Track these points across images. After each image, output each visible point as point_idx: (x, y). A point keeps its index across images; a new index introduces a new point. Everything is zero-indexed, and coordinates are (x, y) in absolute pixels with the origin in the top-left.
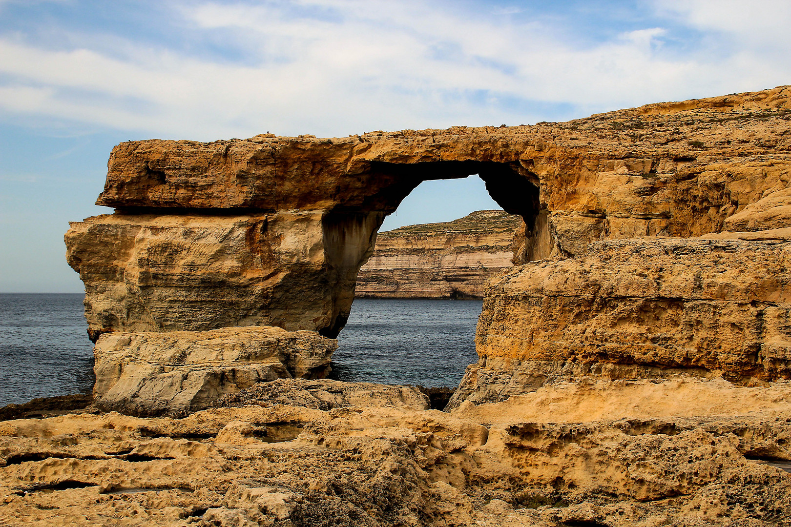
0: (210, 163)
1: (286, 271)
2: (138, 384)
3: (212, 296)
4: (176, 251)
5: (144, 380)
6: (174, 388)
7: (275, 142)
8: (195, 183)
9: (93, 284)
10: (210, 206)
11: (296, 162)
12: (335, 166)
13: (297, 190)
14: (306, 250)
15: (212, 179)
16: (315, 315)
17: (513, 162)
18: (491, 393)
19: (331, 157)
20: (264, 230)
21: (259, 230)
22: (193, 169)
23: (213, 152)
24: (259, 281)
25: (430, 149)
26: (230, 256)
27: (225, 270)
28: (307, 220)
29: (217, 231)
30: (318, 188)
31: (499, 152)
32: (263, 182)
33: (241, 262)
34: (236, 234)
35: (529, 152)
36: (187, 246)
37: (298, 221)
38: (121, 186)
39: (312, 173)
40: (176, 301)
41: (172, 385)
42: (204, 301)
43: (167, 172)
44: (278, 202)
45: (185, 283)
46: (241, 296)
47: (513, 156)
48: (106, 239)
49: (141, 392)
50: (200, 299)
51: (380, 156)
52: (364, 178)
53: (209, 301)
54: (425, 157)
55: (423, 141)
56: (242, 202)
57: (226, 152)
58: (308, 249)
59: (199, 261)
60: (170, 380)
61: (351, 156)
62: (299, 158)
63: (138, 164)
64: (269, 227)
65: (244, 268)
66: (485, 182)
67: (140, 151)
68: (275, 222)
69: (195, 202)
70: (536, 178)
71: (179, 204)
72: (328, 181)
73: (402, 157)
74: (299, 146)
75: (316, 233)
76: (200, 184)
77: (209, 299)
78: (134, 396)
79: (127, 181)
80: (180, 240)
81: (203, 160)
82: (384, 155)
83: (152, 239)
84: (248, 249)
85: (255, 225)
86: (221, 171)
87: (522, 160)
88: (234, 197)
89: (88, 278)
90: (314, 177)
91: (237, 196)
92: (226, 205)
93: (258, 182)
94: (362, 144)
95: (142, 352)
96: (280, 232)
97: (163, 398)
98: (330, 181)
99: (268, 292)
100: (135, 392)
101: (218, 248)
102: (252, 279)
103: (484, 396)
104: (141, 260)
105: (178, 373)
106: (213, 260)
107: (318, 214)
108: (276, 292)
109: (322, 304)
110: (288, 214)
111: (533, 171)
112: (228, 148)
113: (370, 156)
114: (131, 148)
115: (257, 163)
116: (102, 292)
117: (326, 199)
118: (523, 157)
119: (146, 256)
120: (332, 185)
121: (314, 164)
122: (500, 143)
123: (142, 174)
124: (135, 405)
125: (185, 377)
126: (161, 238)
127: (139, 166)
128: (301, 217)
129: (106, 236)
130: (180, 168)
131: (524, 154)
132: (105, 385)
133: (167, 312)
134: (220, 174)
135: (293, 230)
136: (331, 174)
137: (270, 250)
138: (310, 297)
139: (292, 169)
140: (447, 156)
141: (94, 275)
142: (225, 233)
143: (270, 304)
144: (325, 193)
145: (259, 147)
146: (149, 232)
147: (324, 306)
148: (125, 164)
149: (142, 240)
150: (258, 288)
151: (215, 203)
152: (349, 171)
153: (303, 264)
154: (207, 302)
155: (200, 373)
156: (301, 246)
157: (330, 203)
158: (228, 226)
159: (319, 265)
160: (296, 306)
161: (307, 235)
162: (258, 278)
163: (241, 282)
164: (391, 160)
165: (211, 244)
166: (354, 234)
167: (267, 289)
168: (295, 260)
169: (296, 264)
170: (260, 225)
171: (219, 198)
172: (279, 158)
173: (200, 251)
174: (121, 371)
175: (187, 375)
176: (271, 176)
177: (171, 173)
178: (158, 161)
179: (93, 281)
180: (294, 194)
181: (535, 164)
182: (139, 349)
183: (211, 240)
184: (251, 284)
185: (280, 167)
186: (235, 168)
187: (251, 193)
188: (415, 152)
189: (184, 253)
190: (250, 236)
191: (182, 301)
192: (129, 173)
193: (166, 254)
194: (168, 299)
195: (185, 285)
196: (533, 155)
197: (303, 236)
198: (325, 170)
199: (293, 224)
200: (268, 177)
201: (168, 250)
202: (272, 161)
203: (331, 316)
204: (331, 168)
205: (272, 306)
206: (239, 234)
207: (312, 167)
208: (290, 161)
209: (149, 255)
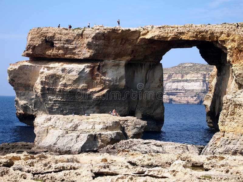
0: (74, 38)
1: (108, 88)
2: (56, 138)
4: (58, 78)
5: (59, 137)
6: (73, 141)
7: (105, 29)
8: (67, 47)
9: (20, 92)
10: (74, 58)
11: (114, 39)
12: (132, 41)
13: (114, 51)
14: (117, 79)
15: (75, 45)
16: (120, 109)
17: (215, 41)
18: (227, 149)
19: (130, 36)
20: (98, 69)
21: (96, 69)
22: (67, 41)
23: (76, 33)
25: (177, 34)
26: (82, 81)
27: (80, 87)
28: (118, 65)
29: (77, 69)
30: (123, 51)
31: (208, 36)
32: (99, 48)
33: (87, 84)
34: (86, 71)
35: (223, 37)
36: (63, 76)
37: (114, 66)
38: (34, 48)
39: (121, 44)
40: (57, 101)
41: (72, 140)
43: (55, 42)
44: (104, 57)
45: (62, 93)
47: (215, 38)
48: (26, 72)
49: (58, 142)
50: (68, 100)
51: (152, 37)
52: (144, 47)
53: (72, 101)
54: (174, 37)
55: (173, 30)
56: (89, 56)
57: (82, 33)
58: (118, 78)
59: (68, 83)
60: (71, 137)
61: (139, 36)
62: (115, 37)
63: (42, 38)
64: (101, 68)
65: (89, 87)
66: (199, 50)
67: (43, 32)
68: (103, 66)
69: (68, 56)
70: (226, 49)
71: (60, 57)
72: (128, 47)
73: (163, 37)
74: (115, 31)
75: (122, 71)
76: (69, 47)
77: (72, 100)
78: (54, 144)
79: (37, 45)
80: (60, 73)
81: (71, 37)
82: (155, 36)
83: (47, 72)
84: (91, 78)
85: (94, 67)
86: (80, 42)
87: (220, 40)
88: (85, 54)
89: (17, 89)
90: (122, 45)
91: (87, 53)
92: (82, 57)
93: (96, 47)
94: (145, 31)
95: (57, 124)
96: (105, 70)
97: (68, 145)
98: (129, 47)
100: (55, 142)
101: (77, 77)
103: (224, 150)
104: (42, 82)
105: (75, 134)
106: (74, 83)
107: (123, 63)
109: (124, 104)
110: (110, 62)
111: (224, 45)
112: (83, 32)
113: (148, 36)
114: (39, 30)
115: (96, 38)
116: (23, 96)
117: (127, 56)
118: (220, 39)
119: (44, 80)
120: (130, 50)
121: (122, 40)
122: (209, 32)
123: (43, 43)
124: (56, 148)
125: (78, 137)
126: (51, 72)
127: (42, 39)
128: (115, 64)
129: (26, 70)
130: (61, 40)
131: (221, 37)
132: (40, 138)
133: (53, 106)
134: (79, 43)
135: (111, 69)
136: (130, 44)
139: (112, 42)
140: (184, 37)
141: (20, 88)
142: (80, 70)
143: (100, 103)
144: (126, 53)
145: (97, 31)
146: (46, 69)
148: (36, 38)
149: (42, 73)
151: (76, 57)
152: (138, 43)
153: (116, 85)
154: (71, 102)
155: (85, 134)
156: (115, 78)
157: (128, 58)
158: (81, 67)
160: (111, 104)
161: (118, 72)
163: (87, 93)
164: (157, 39)
165: (74, 75)
166: (139, 72)
167: (99, 96)
168: (112, 84)
169: (113, 85)
170: (97, 67)
171: (78, 54)
172: (106, 36)
173: (69, 78)
174: (47, 132)
175: (79, 135)
177: (56, 42)
178: (51, 37)
179: (19, 90)
180: (113, 53)
181: (226, 42)
182: (56, 122)
183: (74, 73)
185: (106, 40)
186: (86, 41)
187: (93, 52)
188: (169, 35)
189: (61, 79)
190: (92, 72)
191: (60, 101)
192: (37, 42)
193: (53, 79)
194: (53, 100)
196: (225, 38)
197: (116, 73)
198: (127, 42)
199: (112, 67)
200: (101, 45)
201: (54, 77)
202: (103, 38)
203: (127, 110)
204: (130, 41)
205: (101, 104)
206: (87, 71)
207: (121, 41)
208: (111, 38)
209: (46, 79)
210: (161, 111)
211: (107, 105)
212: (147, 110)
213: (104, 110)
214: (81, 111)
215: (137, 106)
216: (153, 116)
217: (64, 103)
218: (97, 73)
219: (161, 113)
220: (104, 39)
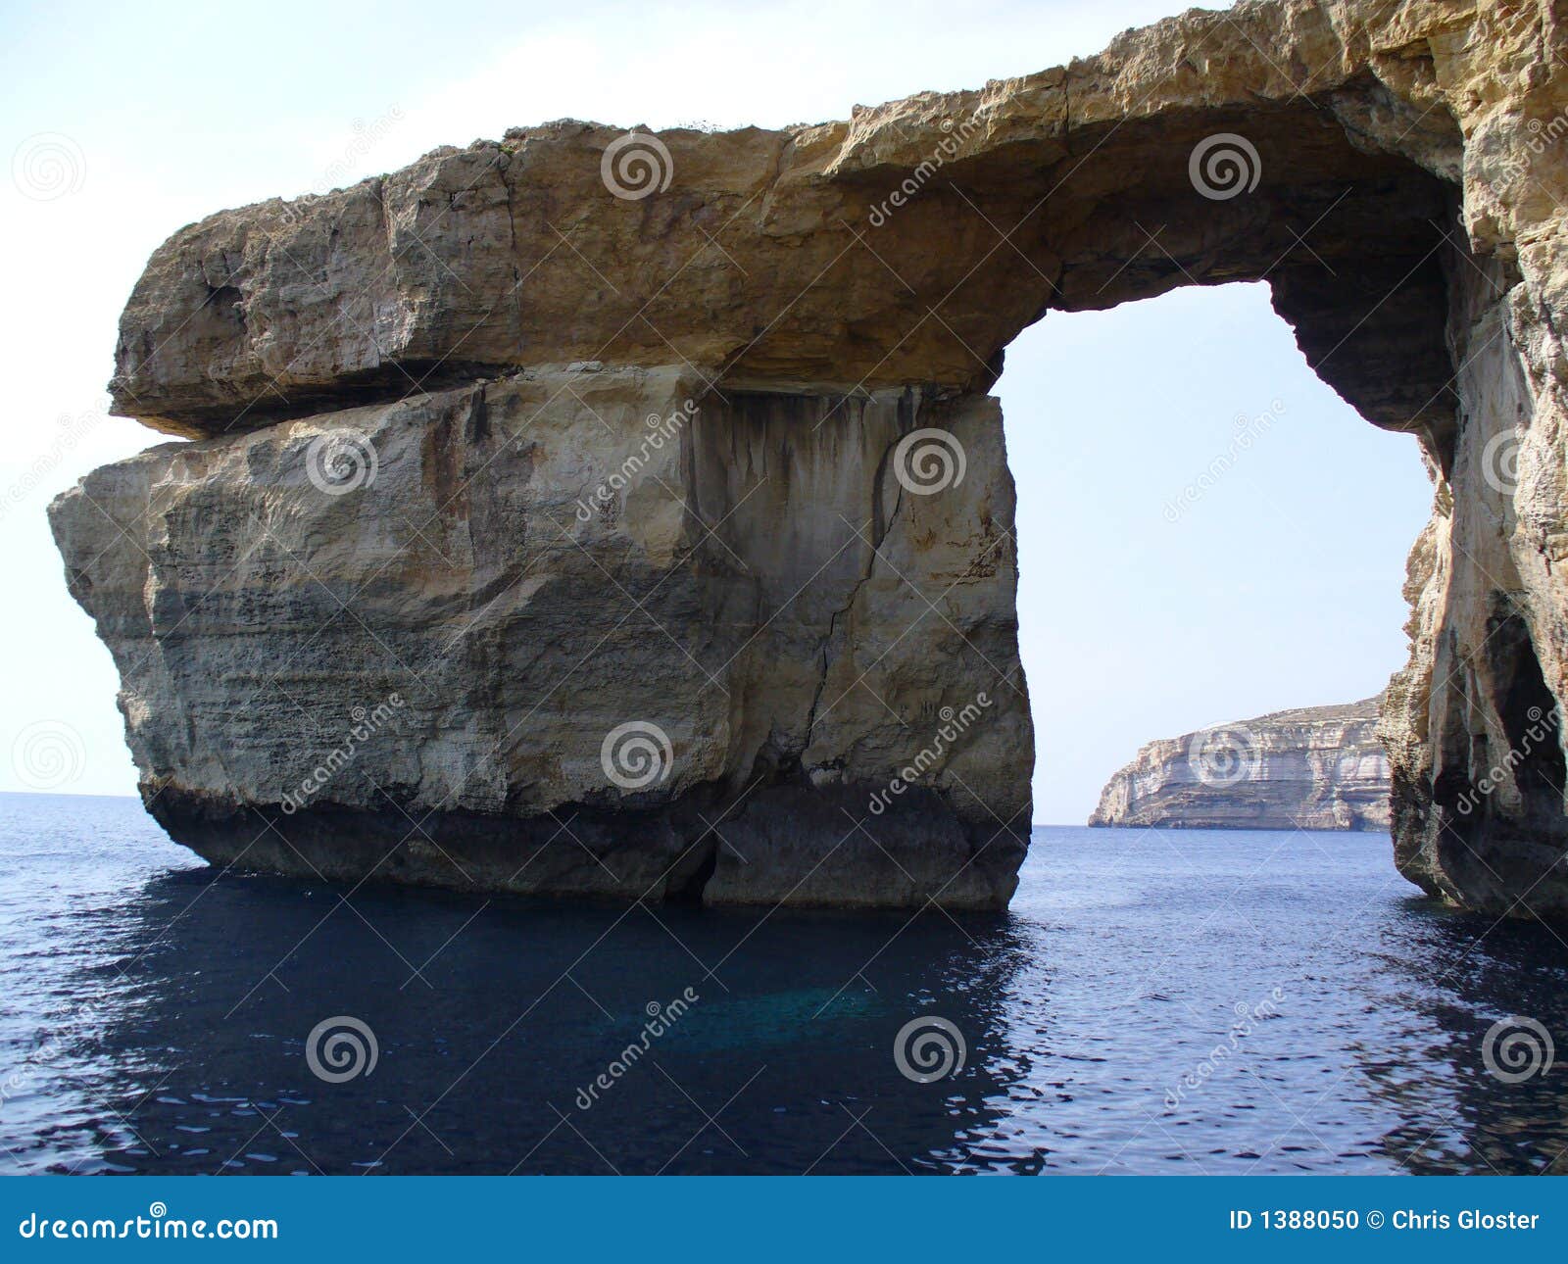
0: (335, 232)
1: (546, 571)
3: (330, 660)
4: (234, 518)
7: (514, 137)
8: (292, 301)
10: (335, 369)
11: (584, 199)
12: (719, 206)
13: (593, 296)
14: (616, 500)
15: (338, 280)
19: (707, 174)
20: (480, 429)
21: (463, 431)
22: (293, 256)
24: (461, 609)
26: (374, 526)
27: (353, 572)
28: (627, 397)
31: (1286, 52)
32: (470, 267)
33: (408, 543)
34: (393, 449)
36: (258, 498)
37: (592, 398)
39: (642, 236)
40: (244, 682)
42: (312, 680)
44: (527, 341)
45: (258, 620)
46: (411, 660)
47: (1345, 53)
48: (125, 510)
50: (299, 673)
53: (325, 680)
56: (407, 341)
57: (381, 191)
58: (626, 494)
61: (777, 169)
64: (496, 420)
65: (415, 567)
68: (514, 402)
69: (300, 365)
71: (271, 379)
72: (698, 260)
73: (931, 136)
76: (306, 301)
77: (325, 673)
79: (156, 325)
80: (243, 480)
81: (319, 227)
82: (875, 140)
83: (187, 488)
84: (430, 502)
85: (449, 417)
86: (364, 252)
88: (391, 327)
90: (650, 248)
92: (373, 357)
93: (454, 264)
94: (816, 131)
96: (531, 437)
98: (705, 261)
99: (487, 645)
102: (436, 602)
104: (156, 554)
106: (318, 538)
107: (667, 376)
108: (514, 646)
109: (694, 699)
110: (563, 376)
115: (451, 203)
117: (700, 327)
119: (166, 540)
120: (716, 275)
123: (195, 305)
126: (204, 480)
127: (187, 282)
128: (604, 386)
130: (262, 263)
133: (225, 718)
135: (576, 430)
136: (708, 234)
137: (494, 502)
138: (642, 667)
139: (570, 221)
140: (1089, 106)
143: (497, 688)
144: (693, 305)
146: (185, 470)
147: (700, 704)
149: (168, 491)
150: (456, 634)
151: (349, 360)
153: (603, 549)
154: (318, 683)
156: (598, 486)
157: (715, 345)
158: (374, 427)
159: (664, 553)
160: (593, 698)
161: (624, 447)
162: (457, 596)
163: (406, 609)
164: (895, 153)
166: (820, 463)
167: (481, 634)
168: (574, 532)
169: (580, 547)
170: (465, 416)
171: (354, 338)
172: (525, 183)
173: (288, 511)
176: (496, 244)
177: (248, 284)
178: (225, 253)
180: (585, 309)
184: (435, 617)
185: (526, 214)
189: (253, 517)
190: (435, 456)
191: (259, 682)
192: (162, 305)
193: (211, 529)
194: (226, 676)
195: (257, 628)
197: (611, 450)
198: (688, 222)
199: (578, 410)
200: (488, 248)
201: (215, 517)
202: (499, 194)
203: (725, 743)
204: (705, 213)
205: (506, 695)
206: (403, 451)
207: (640, 214)
208: (563, 195)
209: (173, 536)
210: (1009, 751)
211: (560, 708)
212: (897, 749)
213: (538, 743)
214: (394, 752)
215: (812, 713)
216: (944, 792)
217: (283, 699)
218: (474, 456)
219: (1007, 767)
220: (508, 204)
